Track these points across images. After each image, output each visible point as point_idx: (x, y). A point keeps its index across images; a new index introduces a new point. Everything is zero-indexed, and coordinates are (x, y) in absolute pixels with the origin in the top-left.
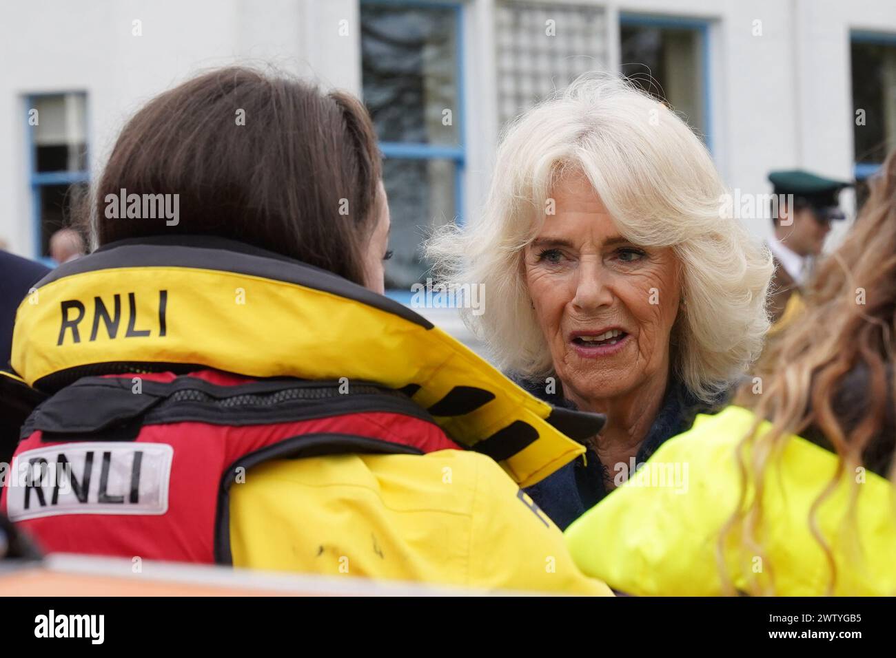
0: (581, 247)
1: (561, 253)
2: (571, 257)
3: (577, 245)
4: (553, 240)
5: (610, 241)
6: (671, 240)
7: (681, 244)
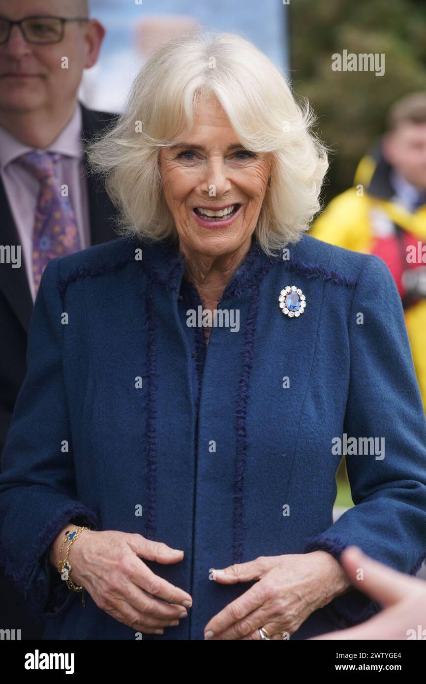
0: (210, 151)
1: (195, 154)
2: (201, 157)
3: (208, 148)
4: (190, 144)
5: (233, 147)
6: (273, 148)
7: (278, 150)
